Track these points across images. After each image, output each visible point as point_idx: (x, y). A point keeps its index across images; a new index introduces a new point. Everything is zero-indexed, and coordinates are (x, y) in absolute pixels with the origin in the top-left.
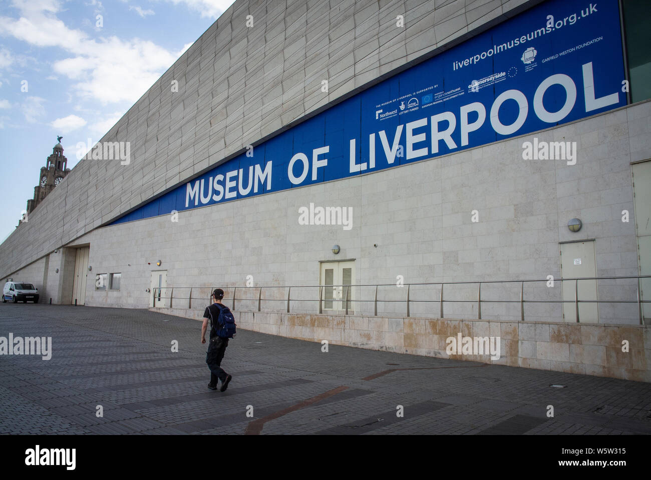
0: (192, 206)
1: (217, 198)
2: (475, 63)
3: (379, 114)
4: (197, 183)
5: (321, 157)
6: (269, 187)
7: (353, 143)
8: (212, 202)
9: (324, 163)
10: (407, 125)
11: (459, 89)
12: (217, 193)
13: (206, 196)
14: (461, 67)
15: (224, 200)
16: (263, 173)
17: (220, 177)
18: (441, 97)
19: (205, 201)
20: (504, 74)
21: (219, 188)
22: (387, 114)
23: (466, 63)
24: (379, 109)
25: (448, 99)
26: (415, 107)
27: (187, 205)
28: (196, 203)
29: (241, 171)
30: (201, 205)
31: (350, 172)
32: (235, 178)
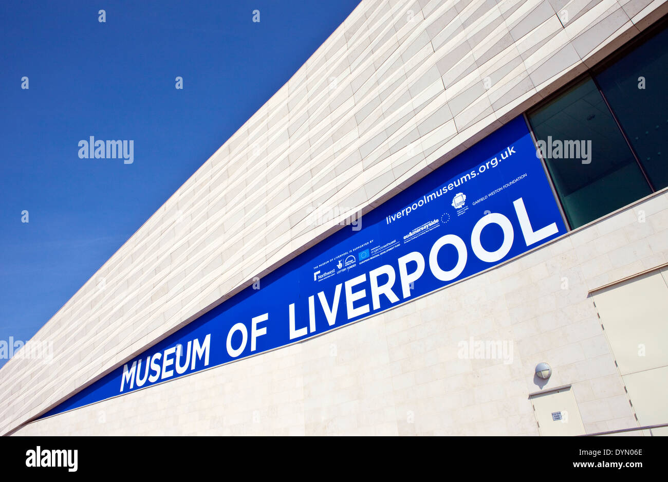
0: (127, 389)
1: (153, 379)
2: (407, 214)
3: (317, 275)
4: (135, 363)
5: (260, 326)
6: (207, 363)
7: (292, 307)
8: (148, 384)
9: (263, 331)
10: (346, 283)
11: (395, 241)
12: (153, 373)
13: (142, 378)
14: (394, 220)
15: (160, 380)
16: (201, 348)
17: (158, 356)
19: (140, 383)
20: (437, 221)
21: (156, 367)
22: (325, 274)
23: (398, 215)
24: (317, 270)
25: (384, 252)
26: (352, 264)
27: (122, 390)
28: (132, 387)
29: (179, 347)
30: (136, 387)
31: (291, 339)
32: (172, 356)
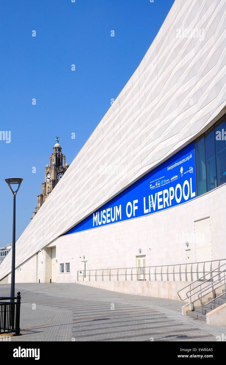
0: (96, 226)
1: (104, 222)
2: (172, 169)
3: (151, 186)
4: (97, 213)
5: (136, 205)
6: (121, 219)
7: (144, 198)
8: (102, 224)
9: (137, 207)
10: (158, 193)
11: (169, 180)
12: (104, 219)
13: (100, 221)
16: (118, 211)
17: (104, 211)
18: (167, 182)
19: (100, 223)
20: (177, 176)
21: (104, 217)
22: (153, 187)
23: (170, 168)
24: (151, 184)
26: (159, 185)
27: (94, 226)
28: (97, 225)
29: (111, 208)
30: (99, 226)
31: (144, 213)
32: (109, 212)
